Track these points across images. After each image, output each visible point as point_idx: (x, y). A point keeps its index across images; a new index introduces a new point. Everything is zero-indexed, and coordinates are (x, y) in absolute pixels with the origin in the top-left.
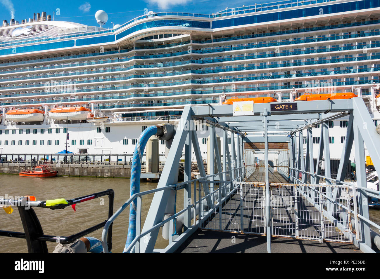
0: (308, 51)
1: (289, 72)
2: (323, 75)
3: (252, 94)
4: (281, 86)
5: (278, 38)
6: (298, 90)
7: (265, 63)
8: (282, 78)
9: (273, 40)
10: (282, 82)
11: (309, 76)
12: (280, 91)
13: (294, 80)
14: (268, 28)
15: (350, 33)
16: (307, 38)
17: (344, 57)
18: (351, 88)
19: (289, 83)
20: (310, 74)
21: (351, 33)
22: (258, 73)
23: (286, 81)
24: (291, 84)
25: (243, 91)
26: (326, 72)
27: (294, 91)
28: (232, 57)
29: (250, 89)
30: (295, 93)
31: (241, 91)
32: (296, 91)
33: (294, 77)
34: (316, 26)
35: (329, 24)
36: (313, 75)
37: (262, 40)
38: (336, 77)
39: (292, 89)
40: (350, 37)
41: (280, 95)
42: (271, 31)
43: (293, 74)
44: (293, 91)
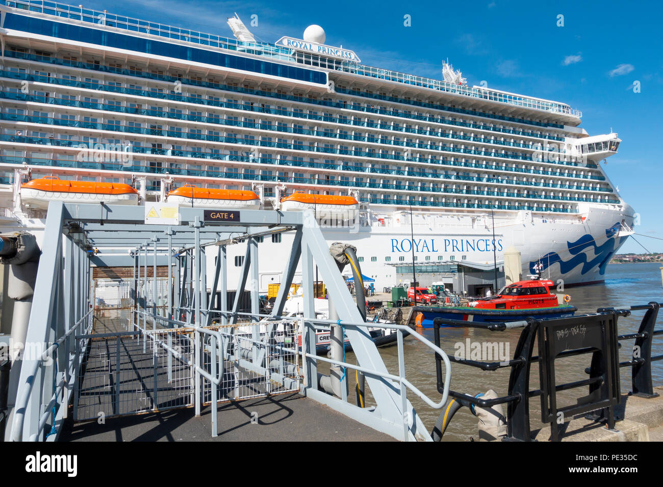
0: (192, 117)
1: (160, 146)
2: (214, 159)
3: (89, 174)
4: (146, 167)
5: (145, 84)
6: (175, 178)
7: (118, 122)
8: (148, 154)
9: (136, 85)
10: (147, 160)
11: (192, 157)
12: (143, 176)
13: (168, 160)
14: (128, 61)
15: (252, 104)
16: (192, 95)
17: (244, 137)
18: (250, 184)
19: (159, 164)
20: (194, 154)
21: (254, 105)
22: (104, 138)
23: (155, 159)
24: (162, 166)
25: (71, 166)
26: (218, 155)
27: (168, 178)
28: (50, 96)
29: (84, 164)
30: (170, 181)
31: (65, 166)
32: (170, 178)
33: (169, 155)
34: (207, 80)
35: (225, 83)
36: (198, 157)
37: (114, 79)
38: (232, 165)
39: (165, 175)
40: (252, 109)
41: (143, 183)
42: (132, 67)
43: (167, 150)
44: (165, 178)
